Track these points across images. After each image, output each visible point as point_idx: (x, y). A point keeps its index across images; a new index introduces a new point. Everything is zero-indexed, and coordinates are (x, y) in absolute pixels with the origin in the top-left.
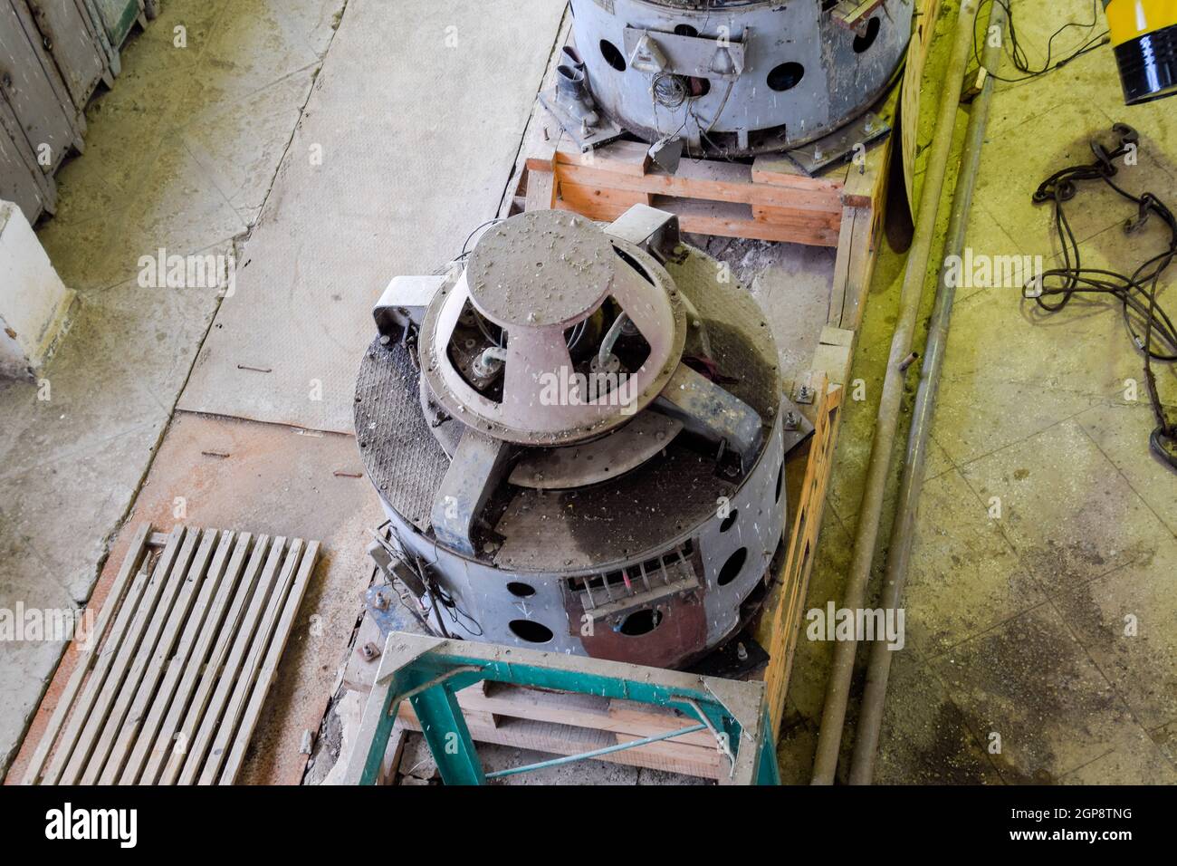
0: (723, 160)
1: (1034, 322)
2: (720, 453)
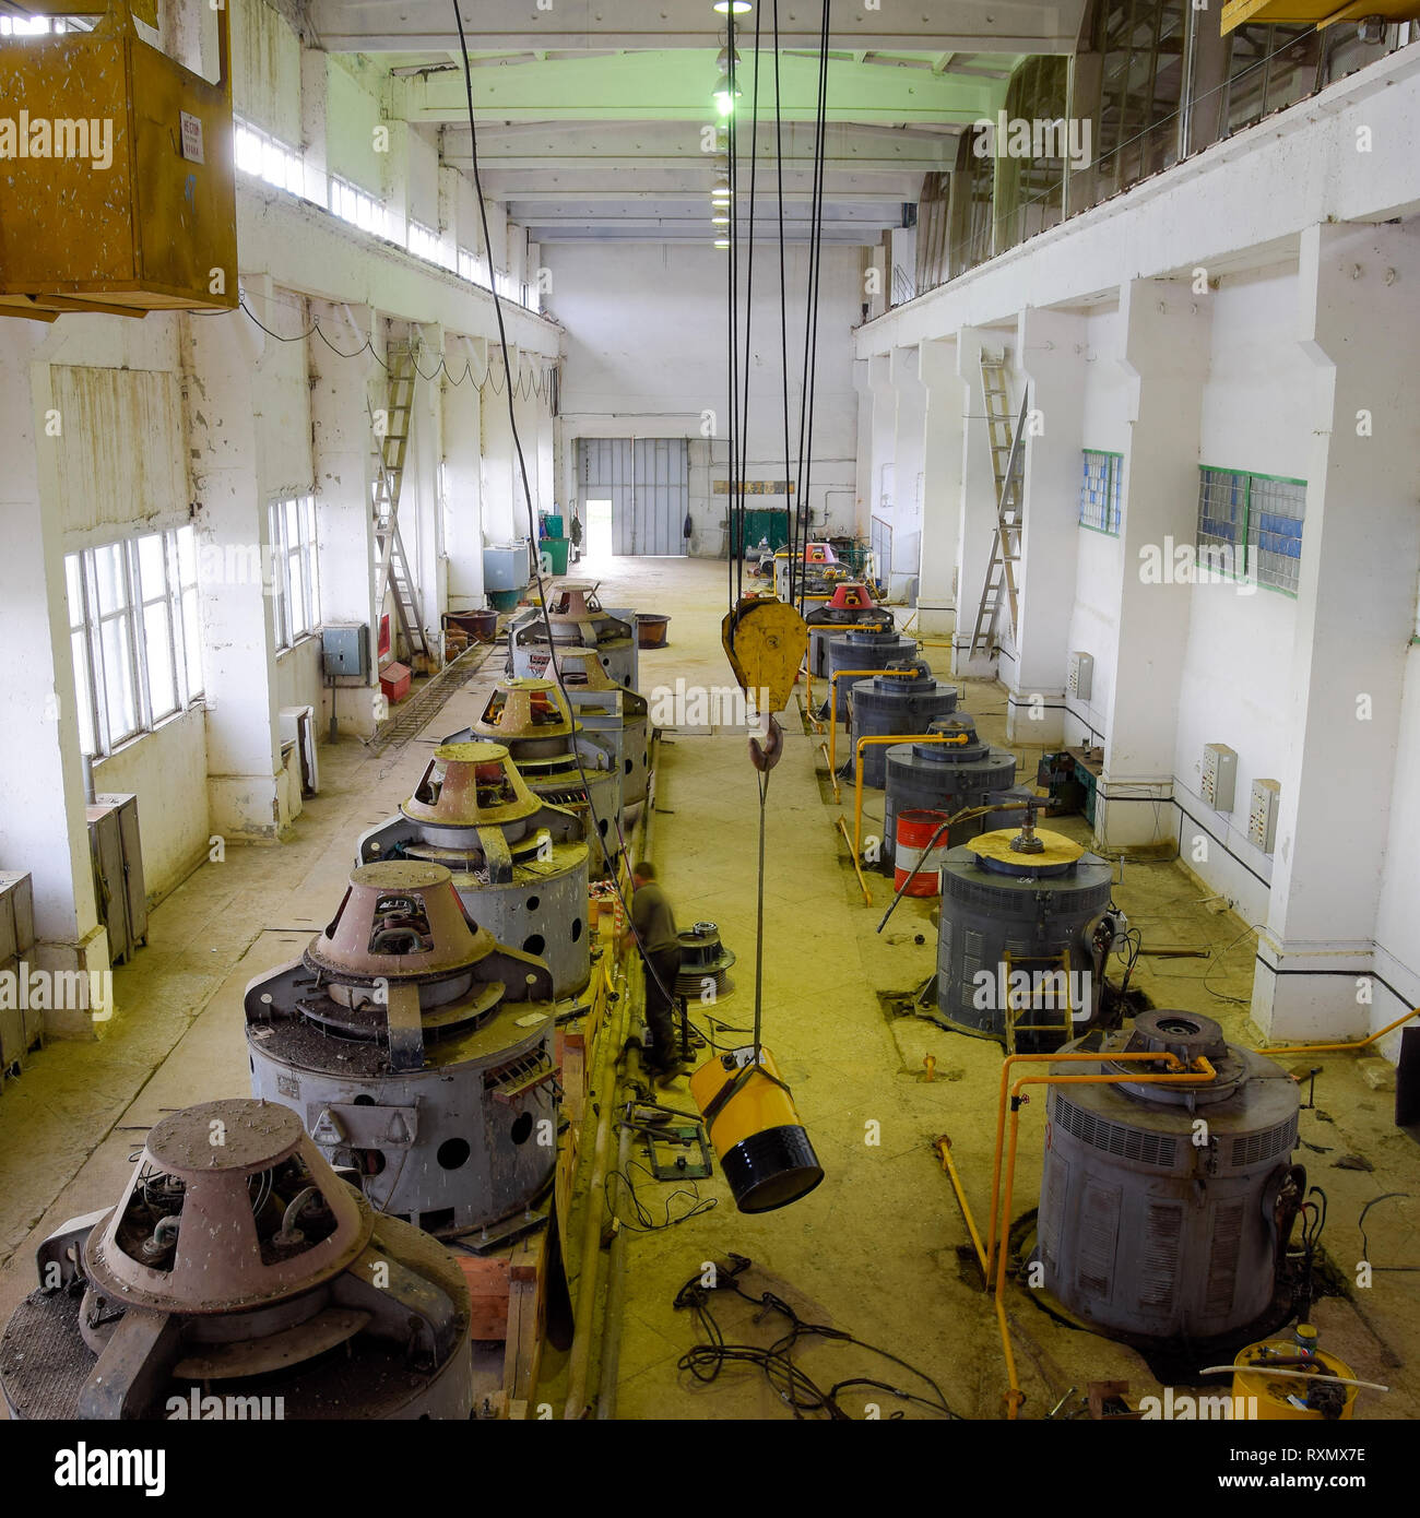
1: (692, 1393)
2: (411, 1349)
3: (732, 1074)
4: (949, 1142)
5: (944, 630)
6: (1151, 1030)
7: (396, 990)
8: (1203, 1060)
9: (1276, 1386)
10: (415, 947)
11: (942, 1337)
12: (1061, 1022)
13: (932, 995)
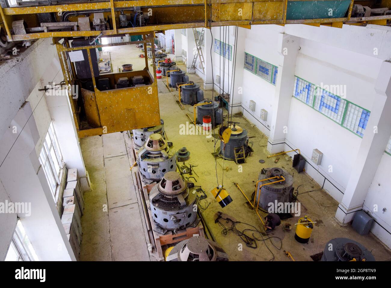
0: (183, 229)
1: (225, 237)
3: (219, 190)
4: (238, 184)
5: (180, 60)
6: (274, 172)
7: (178, 196)
8: (282, 177)
9: (304, 225)
10: (178, 188)
11: (251, 219)
12: (243, 157)
13: (221, 153)
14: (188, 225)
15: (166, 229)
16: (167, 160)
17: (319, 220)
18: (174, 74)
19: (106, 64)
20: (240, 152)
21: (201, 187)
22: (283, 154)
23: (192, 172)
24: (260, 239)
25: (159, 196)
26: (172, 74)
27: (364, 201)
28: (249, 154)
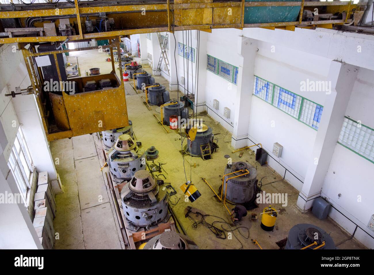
0: (155, 225)
1: (195, 230)
3: (188, 186)
4: (205, 179)
5: (146, 63)
6: (239, 166)
7: (149, 193)
8: (247, 170)
9: (269, 214)
10: (148, 185)
11: (220, 211)
12: (209, 153)
13: (188, 151)
14: (159, 221)
15: (139, 226)
16: (136, 159)
17: (282, 208)
18: (141, 76)
19: (73, 69)
20: (206, 148)
21: (170, 183)
22: (247, 148)
23: (162, 170)
24: (228, 230)
25: (131, 194)
26: (139, 76)
27: (322, 188)
28: (214, 151)
